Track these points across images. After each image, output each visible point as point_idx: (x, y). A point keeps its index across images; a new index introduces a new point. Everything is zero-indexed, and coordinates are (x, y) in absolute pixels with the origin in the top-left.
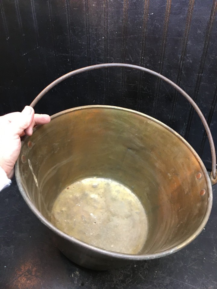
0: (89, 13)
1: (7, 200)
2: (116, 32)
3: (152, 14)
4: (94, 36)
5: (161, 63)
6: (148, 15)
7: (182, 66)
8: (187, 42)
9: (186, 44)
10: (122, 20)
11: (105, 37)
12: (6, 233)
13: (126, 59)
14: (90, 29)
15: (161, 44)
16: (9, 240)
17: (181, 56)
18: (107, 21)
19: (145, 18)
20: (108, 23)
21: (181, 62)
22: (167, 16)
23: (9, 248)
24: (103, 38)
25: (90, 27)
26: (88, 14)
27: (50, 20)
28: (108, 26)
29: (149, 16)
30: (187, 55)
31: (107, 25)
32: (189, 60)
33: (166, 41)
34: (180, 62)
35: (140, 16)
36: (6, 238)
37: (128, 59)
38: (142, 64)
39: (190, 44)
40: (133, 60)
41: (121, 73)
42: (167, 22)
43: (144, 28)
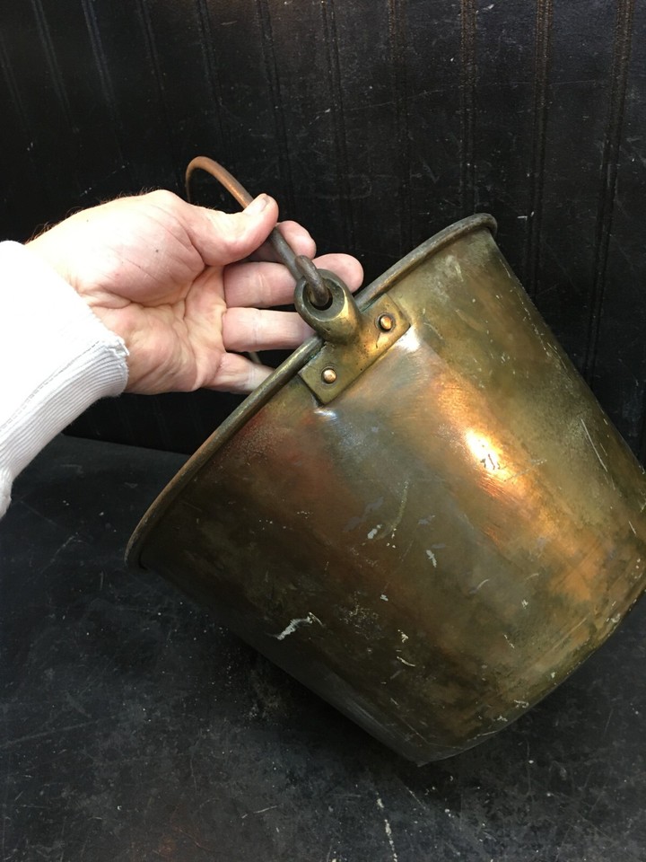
0: (273, 34)
1: (50, 673)
2: (368, 87)
3: (491, 7)
4: (297, 108)
5: (537, 175)
6: (474, 15)
7: (613, 179)
8: (624, 95)
9: (623, 102)
10: (387, 43)
11: (333, 109)
12: (42, 793)
13: (412, 176)
14: (282, 86)
15: (529, 110)
16: (51, 821)
17: (608, 146)
18: (337, 52)
19: (467, 27)
20: (340, 59)
21: (609, 166)
22: (544, 8)
23: (49, 850)
24: (328, 111)
25: (281, 79)
26: (271, 36)
27: (153, 72)
28: (341, 67)
29: (478, 15)
30: (629, 140)
31: (338, 65)
32: (637, 157)
33: (546, 98)
34: (605, 166)
35: (446, 21)
36: (41, 814)
37: (419, 176)
38: (469, 185)
39: (634, 101)
40: (436, 176)
41: (399, 226)
42: (546, 30)
43: (466, 61)
